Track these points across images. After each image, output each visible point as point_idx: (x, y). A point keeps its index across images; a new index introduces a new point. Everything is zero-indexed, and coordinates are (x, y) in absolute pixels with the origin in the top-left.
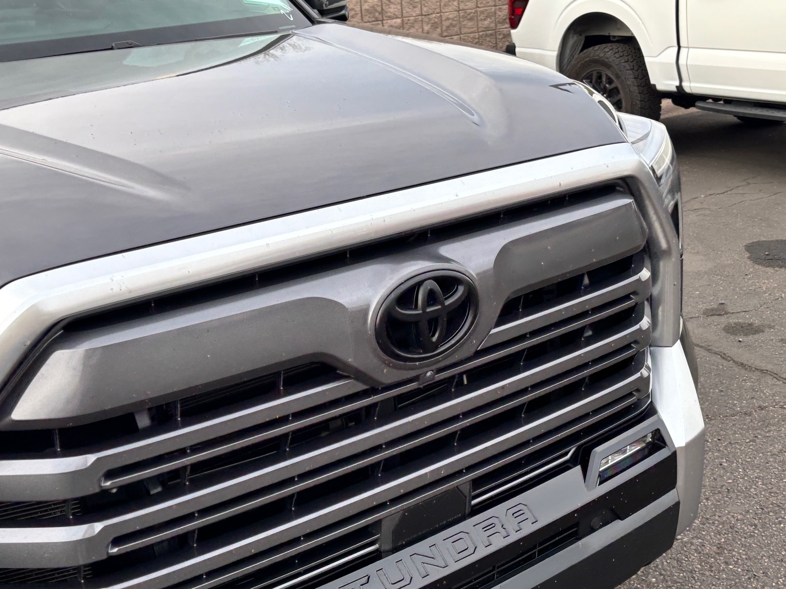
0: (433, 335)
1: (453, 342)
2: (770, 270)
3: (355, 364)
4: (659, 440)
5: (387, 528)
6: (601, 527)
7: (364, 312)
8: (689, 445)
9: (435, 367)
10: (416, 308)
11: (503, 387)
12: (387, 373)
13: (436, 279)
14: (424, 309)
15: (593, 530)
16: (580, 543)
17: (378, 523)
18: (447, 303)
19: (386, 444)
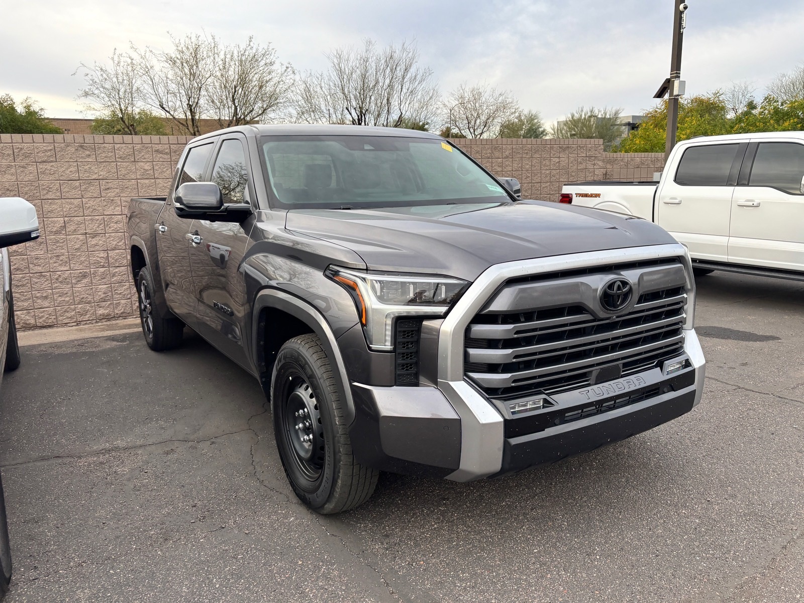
0: (618, 301)
1: (624, 306)
2: (708, 339)
3: (592, 308)
4: (688, 364)
5: (594, 374)
6: (667, 392)
7: (597, 290)
8: (700, 368)
9: (616, 315)
10: (613, 290)
11: (637, 328)
12: (602, 314)
13: (621, 281)
14: (616, 291)
15: (664, 393)
16: (659, 396)
17: (591, 372)
18: (624, 290)
19: (601, 341)
